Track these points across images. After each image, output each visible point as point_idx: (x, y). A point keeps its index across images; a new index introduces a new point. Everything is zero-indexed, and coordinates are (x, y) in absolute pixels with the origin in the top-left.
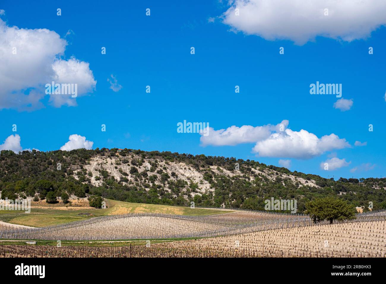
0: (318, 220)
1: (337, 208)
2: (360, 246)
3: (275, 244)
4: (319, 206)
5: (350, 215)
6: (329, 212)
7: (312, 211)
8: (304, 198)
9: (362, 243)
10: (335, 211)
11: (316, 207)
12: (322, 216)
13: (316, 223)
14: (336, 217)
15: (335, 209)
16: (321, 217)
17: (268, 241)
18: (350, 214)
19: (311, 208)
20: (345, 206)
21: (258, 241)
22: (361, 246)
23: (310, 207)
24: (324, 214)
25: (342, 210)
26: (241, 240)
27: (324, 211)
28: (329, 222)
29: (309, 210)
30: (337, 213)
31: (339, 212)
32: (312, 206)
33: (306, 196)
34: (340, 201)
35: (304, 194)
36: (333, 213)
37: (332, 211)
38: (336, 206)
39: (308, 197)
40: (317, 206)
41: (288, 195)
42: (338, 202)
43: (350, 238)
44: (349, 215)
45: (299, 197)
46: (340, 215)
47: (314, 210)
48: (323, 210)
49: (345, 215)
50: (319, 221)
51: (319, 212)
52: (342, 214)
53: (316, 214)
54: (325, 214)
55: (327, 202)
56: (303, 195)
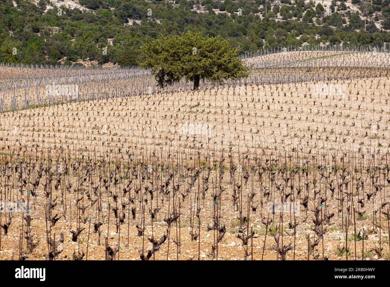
0: (167, 81)
1: (209, 54)
2: (311, 136)
3: (115, 135)
4: (172, 51)
5: (236, 69)
6: (194, 64)
7: (158, 62)
8: (59, 32)
9: (309, 130)
10: (206, 62)
11: (166, 53)
12: (179, 72)
13: (162, 86)
14: (208, 73)
15: (206, 56)
16: (177, 73)
17: (94, 128)
18: (235, 67)
19: (155, 55)
20: (225, 51)
21: (68, 127)
22: (313, 137)
23: (152, 53)
24: (183, 68)
25: (219, 59)
26: (26, 125)
27: (183, 61)
28: (191, 83)
29: (152, 60)
30: (210, 65)
31: (214, 63)
32: (157, 52)
33: (63, 29)
34: (215, 40)
35: (58, 25)
36: (201, 65)
37: (200, 60)
38: (207, 51)
39: (67, 30)
40: (167, 51)
41: (27, 26)
42: (212, 43)
43: (276, 118)
44: (233, 70)
45: (50, 30)
46: (215, 69)
47: (160, 59)
48: (180, 60)
49: (226, 70)
50: (169, 82)
51: (172, 64)
52: (220, 66)
53: (165, 68)
54: (185, 67)
55: (189, 42)
56: (56, 26)
